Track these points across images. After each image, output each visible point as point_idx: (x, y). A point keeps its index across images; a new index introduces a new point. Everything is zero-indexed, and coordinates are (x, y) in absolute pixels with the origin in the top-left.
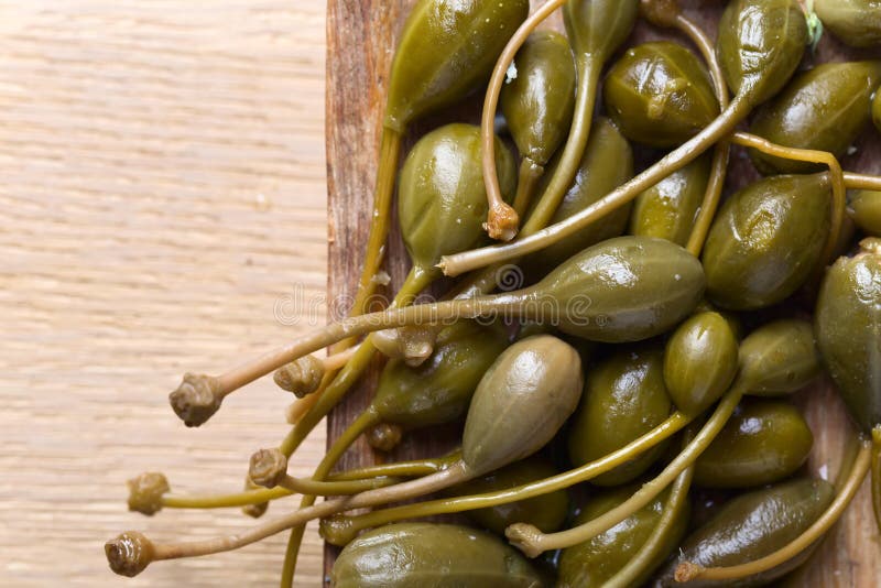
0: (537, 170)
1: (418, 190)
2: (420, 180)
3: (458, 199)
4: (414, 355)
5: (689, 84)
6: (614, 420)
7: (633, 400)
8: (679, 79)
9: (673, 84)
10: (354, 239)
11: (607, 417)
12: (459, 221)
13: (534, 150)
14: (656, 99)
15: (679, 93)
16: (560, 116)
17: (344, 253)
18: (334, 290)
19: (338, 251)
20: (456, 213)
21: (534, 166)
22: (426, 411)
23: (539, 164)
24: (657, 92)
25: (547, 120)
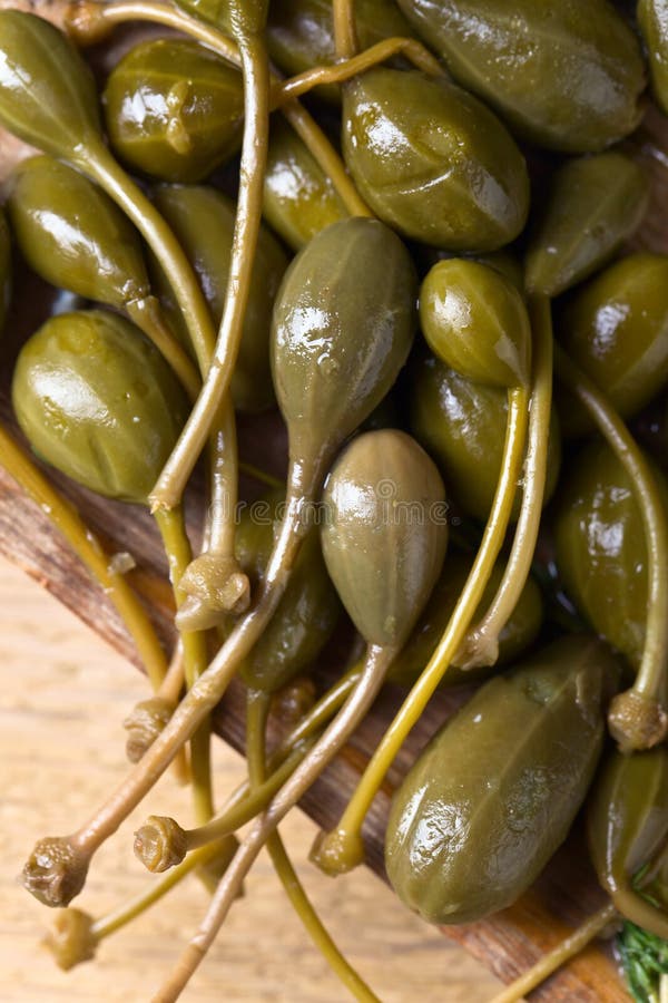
0: (148, 304)
1: (69, 442)
2: (60, 431)
3: (112, 403)
4: (236, 598)
5: (190, 83)
6: (479, 440)
7: (476, 403)
8: (176, 86)
9: (173, 99)
10: (62, 558)
11: (471, 444)
12: (136, 419)
13: (125, 288)
14: (171, 129)
15: (188, 102)
16: (114, 231)
17: (69, 582)
18: (99, 624)
19: (62, 585)
20: (124, 418)
21: (141, 304)
22: (306, 642)
23: (142, 297)
24: (165, 121)
25: (106, 251)
